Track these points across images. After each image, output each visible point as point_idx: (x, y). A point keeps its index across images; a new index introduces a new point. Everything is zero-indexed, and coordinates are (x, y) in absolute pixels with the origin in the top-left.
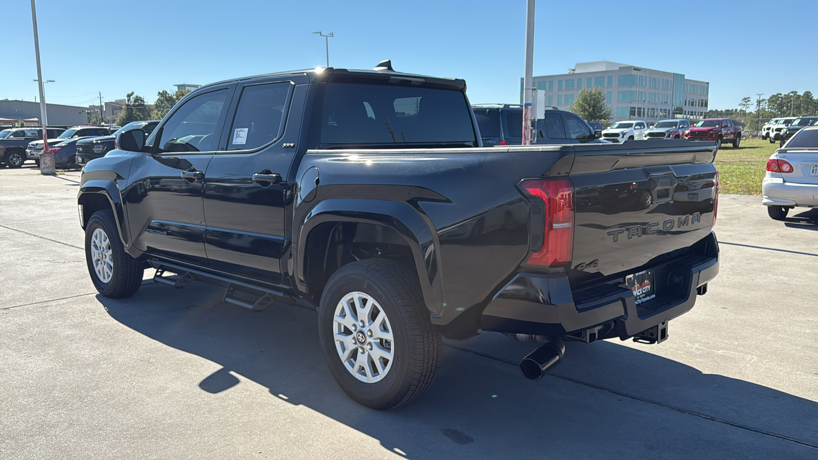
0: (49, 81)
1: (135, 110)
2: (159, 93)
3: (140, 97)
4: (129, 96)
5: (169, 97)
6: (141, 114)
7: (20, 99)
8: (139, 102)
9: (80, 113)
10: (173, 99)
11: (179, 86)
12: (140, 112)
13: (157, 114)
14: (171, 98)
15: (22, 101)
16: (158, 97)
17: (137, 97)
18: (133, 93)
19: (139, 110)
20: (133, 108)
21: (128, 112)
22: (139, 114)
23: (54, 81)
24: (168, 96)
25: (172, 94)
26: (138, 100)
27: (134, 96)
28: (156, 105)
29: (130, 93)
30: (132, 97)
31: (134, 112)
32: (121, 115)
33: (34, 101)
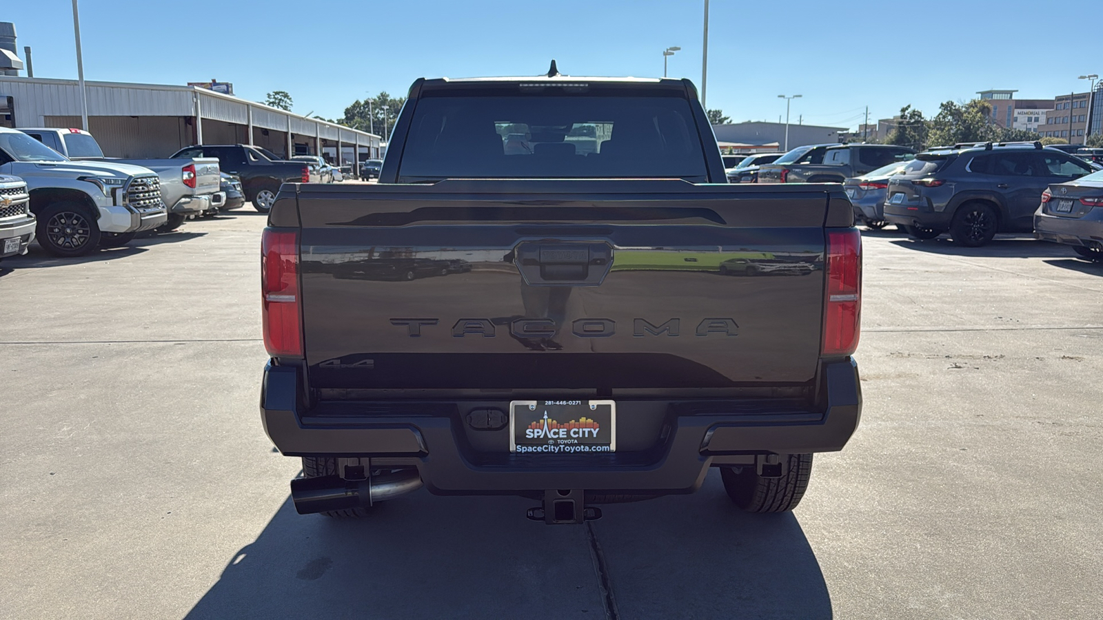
0: (797, 96)
1: (909, 130)
2: (942, 105)
3: (918, 111)
4: (903, 110)
5: (955, 110)
6: (916, 134)
7: (763, 121)
8: (917, 117)
9: (829, 135)
10: (960, 113)
11: (982, 93)
12: (915, 132)
13: (935, 134)
14: (958, 110)
15: (765, 123)
16: (940, 110)
17: (914, 111)
18: (909, 106)
19: (915, 129)
20: (907, 126)
21: (900, 132)
22: (913, 134)
23: (800, 96)
24: (954, 108)
25: (961, 105)
26: (914, 115)
27: (910, 110)
28: (935, 121)
29: (905, 106)
30: (907, 112)
31: (907, 132)
32: (890, 136)
33: (778, 122)
